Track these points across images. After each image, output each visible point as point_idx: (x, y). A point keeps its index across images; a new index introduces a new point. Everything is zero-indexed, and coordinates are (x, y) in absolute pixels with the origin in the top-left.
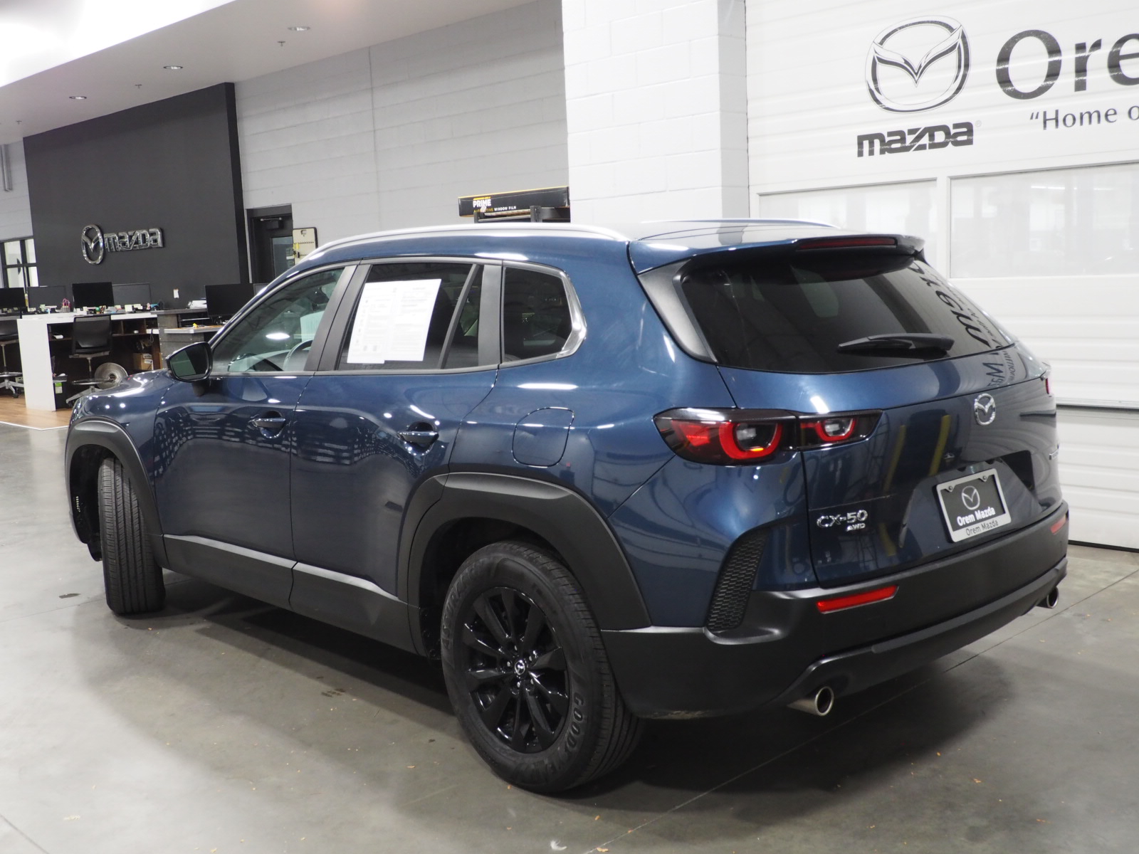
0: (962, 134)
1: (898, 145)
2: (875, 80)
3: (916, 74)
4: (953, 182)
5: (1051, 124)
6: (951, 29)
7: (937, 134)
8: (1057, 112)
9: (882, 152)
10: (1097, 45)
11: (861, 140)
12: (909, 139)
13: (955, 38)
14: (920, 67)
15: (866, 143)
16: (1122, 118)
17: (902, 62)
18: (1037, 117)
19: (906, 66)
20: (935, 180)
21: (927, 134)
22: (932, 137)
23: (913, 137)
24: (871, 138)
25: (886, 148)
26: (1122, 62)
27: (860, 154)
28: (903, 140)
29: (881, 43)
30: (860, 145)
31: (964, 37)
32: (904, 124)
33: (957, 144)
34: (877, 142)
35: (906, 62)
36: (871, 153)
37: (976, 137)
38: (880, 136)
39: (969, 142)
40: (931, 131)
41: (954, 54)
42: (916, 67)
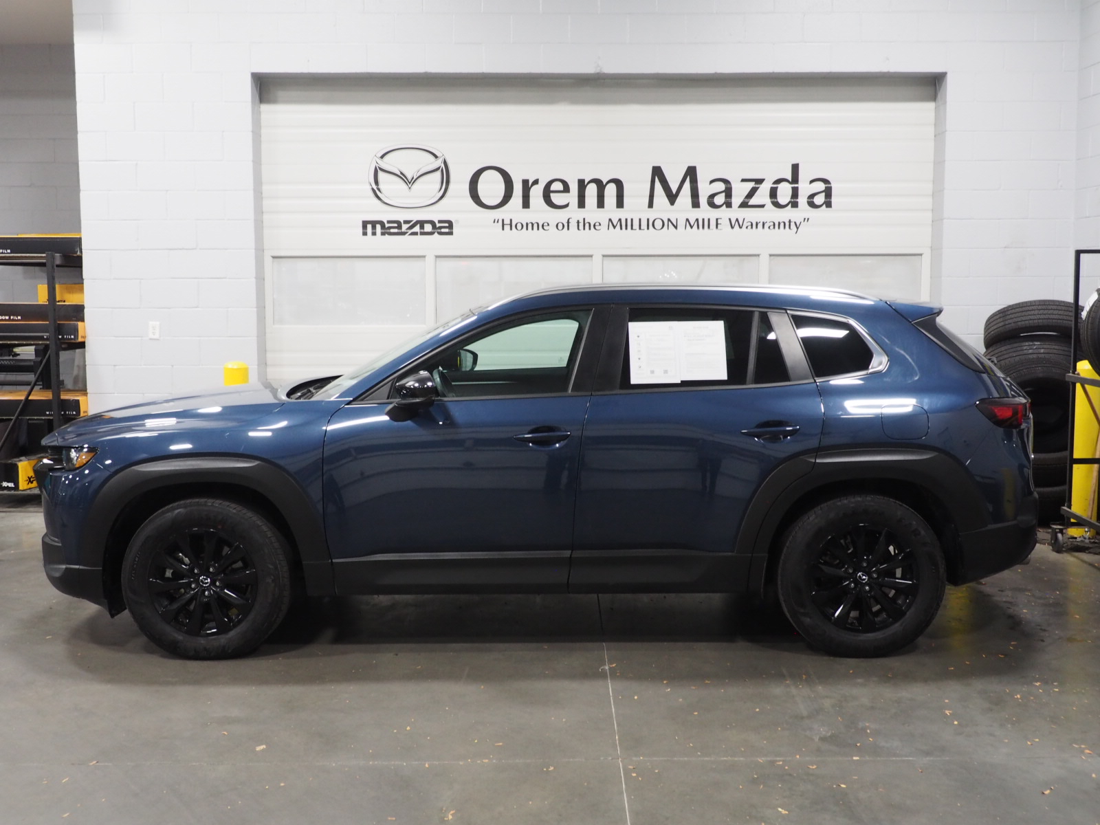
0: (446, 228)
1: (396, 230)
2: (377, 182)
3: (410, 183)
4: (437, 259)
5: (507, 228)
6: (436, 157)
7: (426, 225)
8: (511, 220)
9: (383, 234)
10: (536, 182)
11: (365, 224)
12: (405, 227)
13: (439, 163)
14: (413, 178)
15: (369, 227)
16: (552, 228)
17: (399, 173)
18: (498, 222)
19: (402, 176)
20: (424, 257)
21: (419, 225)
22: (422, 227)
23: (408, 226)
24: (374, 224)
25: (386, 231)
26: (552, 195)
27: (365, 234)
28: (399, 227)
29: (382, 157)
30: (364, 227)
31: (445, 163)
32: (401, 216)
33: (441, 233)
34: (378, 227)
35: (402, 173)
36: (374, 234)
37: (455, 230)
38: (382, 223)
39: (451, 233)
40: (422, 223)
41: (438, 174)
42: (410, 178)
